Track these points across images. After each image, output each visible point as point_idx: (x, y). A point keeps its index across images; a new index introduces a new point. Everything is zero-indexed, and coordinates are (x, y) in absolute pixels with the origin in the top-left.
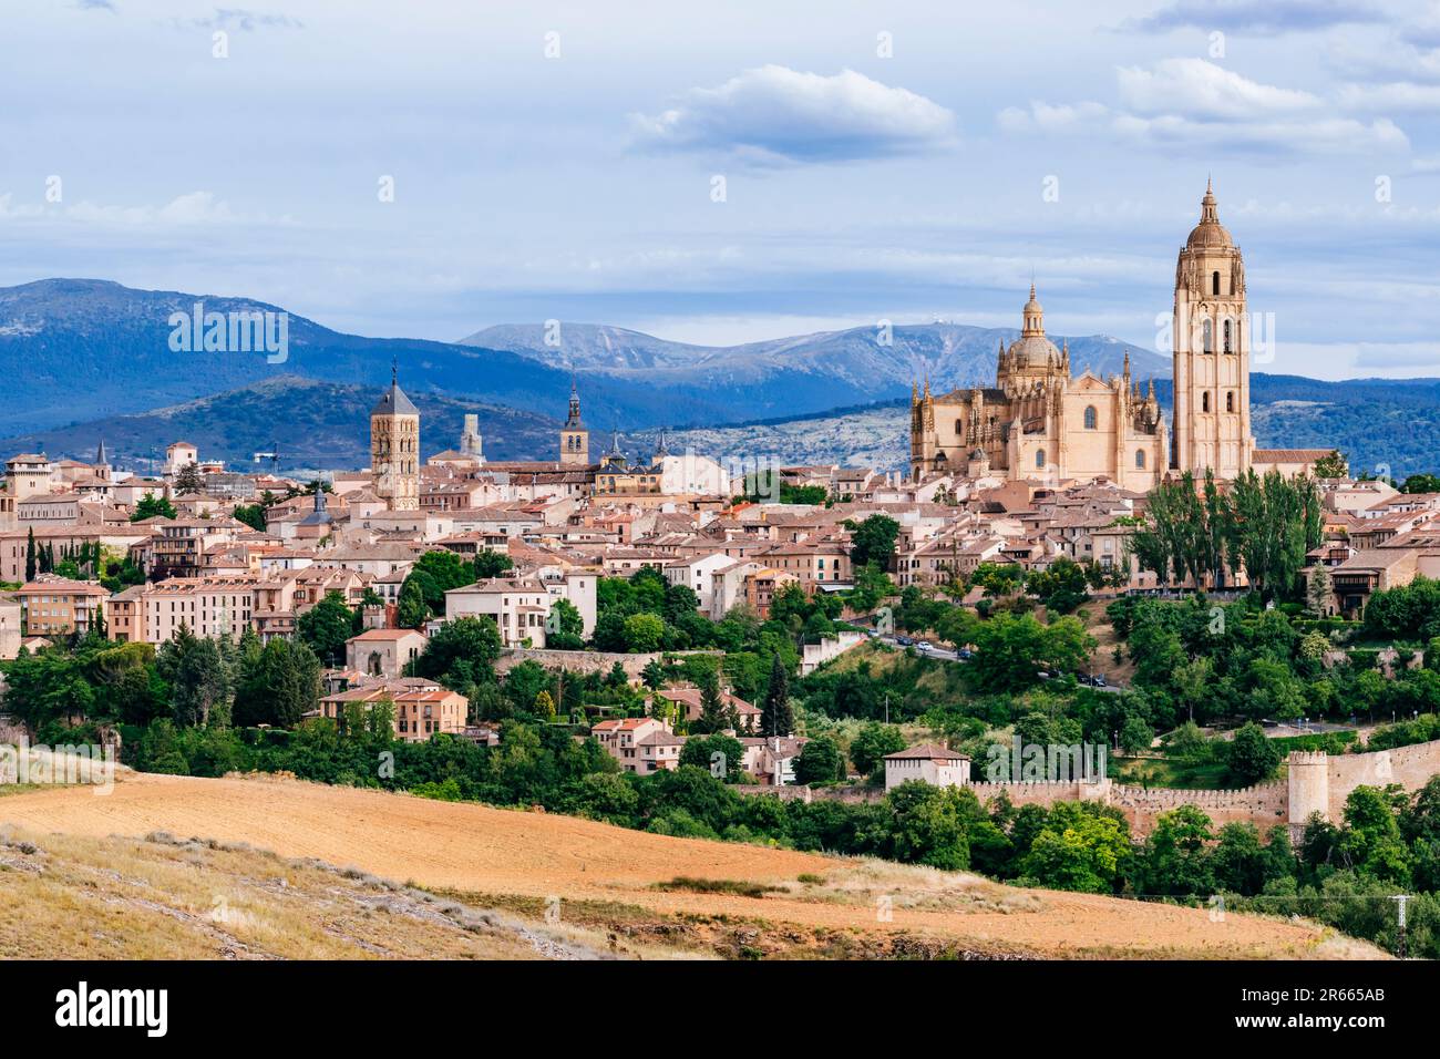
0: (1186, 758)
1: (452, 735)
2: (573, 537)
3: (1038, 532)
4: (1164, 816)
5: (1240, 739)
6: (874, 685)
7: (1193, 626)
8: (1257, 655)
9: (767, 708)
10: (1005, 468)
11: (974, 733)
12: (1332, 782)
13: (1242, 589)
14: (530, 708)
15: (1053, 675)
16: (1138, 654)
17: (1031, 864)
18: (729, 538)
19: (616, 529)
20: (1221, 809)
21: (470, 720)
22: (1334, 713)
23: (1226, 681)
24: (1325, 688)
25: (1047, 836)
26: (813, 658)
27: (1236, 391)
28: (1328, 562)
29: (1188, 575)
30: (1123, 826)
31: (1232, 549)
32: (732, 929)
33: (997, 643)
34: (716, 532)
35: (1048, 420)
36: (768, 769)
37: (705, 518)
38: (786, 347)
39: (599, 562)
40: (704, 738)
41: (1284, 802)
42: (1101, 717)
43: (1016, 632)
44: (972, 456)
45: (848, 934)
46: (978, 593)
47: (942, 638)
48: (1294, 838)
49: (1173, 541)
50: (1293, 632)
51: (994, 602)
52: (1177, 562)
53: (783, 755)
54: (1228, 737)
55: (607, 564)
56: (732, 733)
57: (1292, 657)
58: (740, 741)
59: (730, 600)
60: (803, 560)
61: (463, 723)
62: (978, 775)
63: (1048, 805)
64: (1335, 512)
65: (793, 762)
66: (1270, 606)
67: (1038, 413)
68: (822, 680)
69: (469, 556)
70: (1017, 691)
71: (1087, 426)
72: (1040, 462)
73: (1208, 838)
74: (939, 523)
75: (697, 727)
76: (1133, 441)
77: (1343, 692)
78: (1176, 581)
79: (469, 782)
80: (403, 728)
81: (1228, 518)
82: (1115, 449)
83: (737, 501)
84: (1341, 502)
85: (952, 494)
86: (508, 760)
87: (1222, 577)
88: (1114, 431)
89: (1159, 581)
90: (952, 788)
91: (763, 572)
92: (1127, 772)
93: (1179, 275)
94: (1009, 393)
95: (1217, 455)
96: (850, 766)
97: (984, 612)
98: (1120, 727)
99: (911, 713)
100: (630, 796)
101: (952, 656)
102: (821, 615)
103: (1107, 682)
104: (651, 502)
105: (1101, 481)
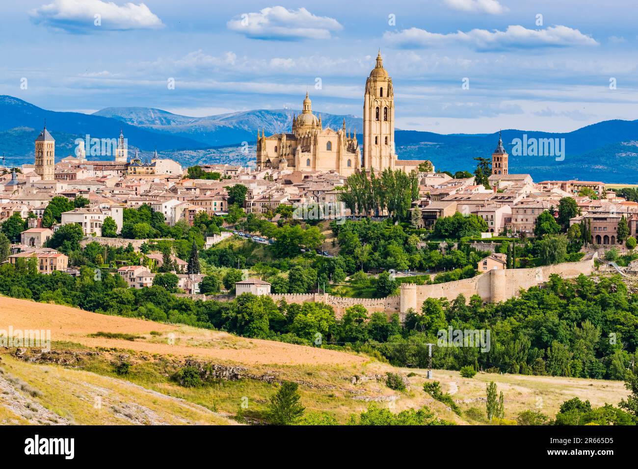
0: (359, 285)
1: (61, 272)
2: (115, 192)
3: (305, 192)
4: (348, 309)
5: (381, 278)
6: (235, 254)
7: (364, 231)
8: (389, 244)
9: (190, 262)
10: (294, 166)
11: (273, 274)
12: (418, 296)
13: (385, 216)
14: (93, 262)
15: (307, 250)
16: (342, 242)
17: (294, 328)
18: (179, 193)
19: (134, 189)
20: (373, 307)
21: (69, 266)
22: (421, 268)
23: (377, 254)
24: (417, 257)
25: (300, 316)
26: (210, 242)
27: (389, 136)
28: (420, 206)
29: (364, 210)
30: (332, 312)
31: (382, 200)
32: (118, 354)
33: (284, 237)
34: (174, 190)
35: (312, 147)
36: (189, 287)
37: (171, 184)
38: (224, 117)
39: (126, 202)
40: (163, 274)
41: (398, 304)
42: (325, 269)
43: (292, 233)
44: (280, 161)
45: (167, 357)
46: (278, 216)
47: (262, 235)
48: (401, 319)
49: (358, 197)
50: (405, 234)
51: (285, 221)
52: (359, 205)
53: (195, 282)
54: (377, 277)
55: (129, 203)
56: (174, 272)
57: (404, 245)
58: (177, 275)
59: (178, 218)
60: (208, 203)
61: (66, 267)
62: (273, 291)
63: (301, 304)
64: (426, 186)
65: (199, 285)
66: (396, 224)
67: (308, 144)
68: (214, 251)
69: (72, 199)
70: (292, 257)
71: (327, 150)
72: (308, 164)
73: (366, 318)
74: (264, 188)
75: (162, 270)
76: (346, 156)
77: (424, 259)
78: (359, 213)
79: (66, 290)
80: (41, 268)
81: (380, 188)
82: (339, 159)
83: (184, 178)
84: (428, 182)
85: (271, 176)
86: (83, 282)
87: (377, 211)
88: (339, 152)
89: (352, 213)
90: (262, 296)
91: (191, 207)
92: (334, 290)
93: (366, 89)
94: (296, 136)
95: (381, 162)
96: (222, 286)
97: (280, 225)
98: (333, 272)
99: (248, 265)
100: (131, 297)
101: (266, 242)
102: (214, 225)
103: (329, 254)
104: (150, 178)
105: (332, 172)
